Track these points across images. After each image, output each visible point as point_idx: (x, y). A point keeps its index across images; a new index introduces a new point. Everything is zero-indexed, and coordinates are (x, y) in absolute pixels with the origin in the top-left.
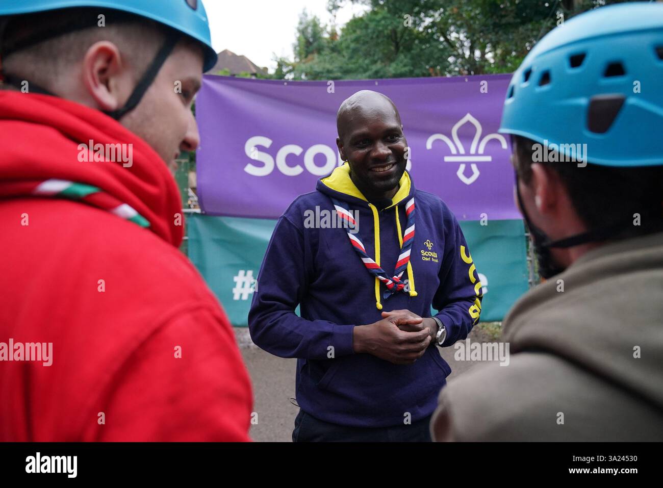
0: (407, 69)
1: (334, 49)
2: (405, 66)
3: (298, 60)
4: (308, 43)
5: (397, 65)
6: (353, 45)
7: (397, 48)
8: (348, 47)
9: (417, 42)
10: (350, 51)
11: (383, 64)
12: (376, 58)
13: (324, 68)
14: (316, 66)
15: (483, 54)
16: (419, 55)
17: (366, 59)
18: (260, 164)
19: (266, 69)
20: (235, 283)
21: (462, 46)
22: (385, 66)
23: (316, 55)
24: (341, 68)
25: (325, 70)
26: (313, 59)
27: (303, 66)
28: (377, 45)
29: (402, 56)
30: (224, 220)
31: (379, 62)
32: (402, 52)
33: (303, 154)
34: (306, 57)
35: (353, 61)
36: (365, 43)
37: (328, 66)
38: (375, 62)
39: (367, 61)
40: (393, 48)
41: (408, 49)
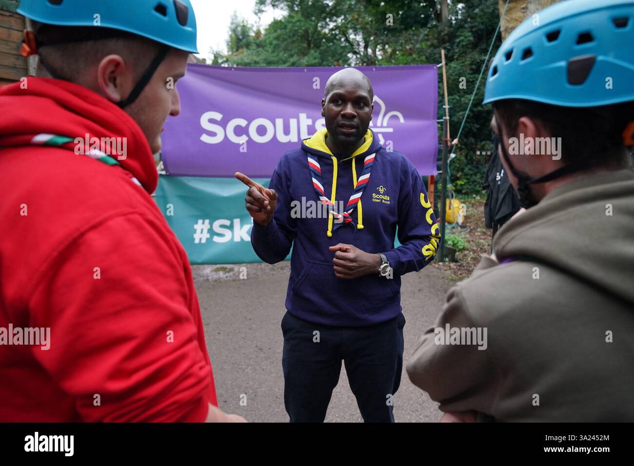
0: (316, 61)
1: (259, 45)
2: (315, 58)
3: (230, 53)
4: (238, 40)
5: (309, 58)
6: (275, 42)
7: (309, 45)
8: (271, 44)
9: (324, 40)
10: (272, 46)
11: (298, 58)
12: (293, 52)
13: (252, 60)
14: (246, 58)
15: (374, 52)
16: (326, 51)
17: (285, 53)
18: (212, 134)
19: (204, 60)
20: (196, 230)
21: (359, 45)
22: (300, 59)
23: (245, 50)
24: (265, 60)
25: (253, 62)
26: (243, 53)
27: (235, 58)
28: (293, 42)
29: (312, 51)
30: (185, 180)
31: (296, 55)
32: (313, 48)
33: (248, 126)
34: (237, 50)
35: (275, 54)
36: (285, 40)
37: (255, 58)
38: (292, 56)
39: (286, 55)
40: (305, 45)
41: (317, 46)
